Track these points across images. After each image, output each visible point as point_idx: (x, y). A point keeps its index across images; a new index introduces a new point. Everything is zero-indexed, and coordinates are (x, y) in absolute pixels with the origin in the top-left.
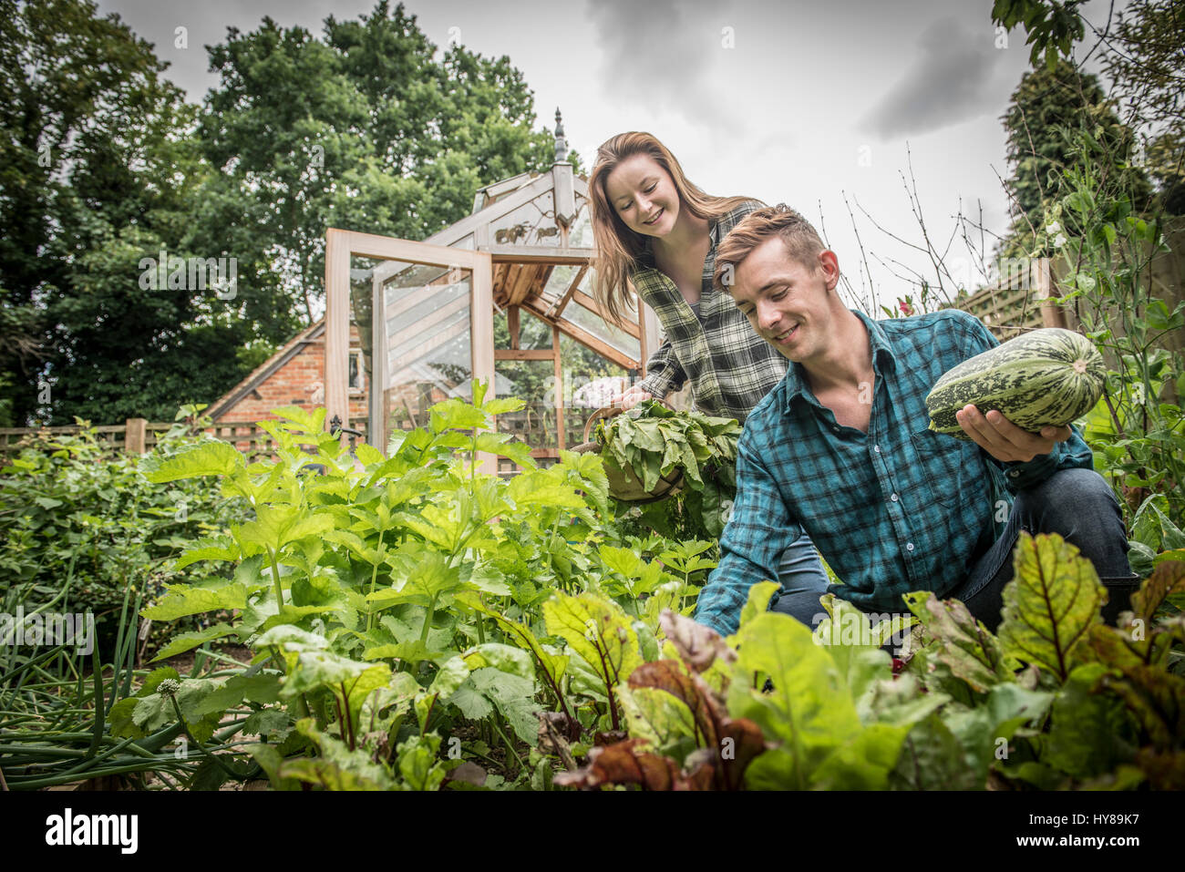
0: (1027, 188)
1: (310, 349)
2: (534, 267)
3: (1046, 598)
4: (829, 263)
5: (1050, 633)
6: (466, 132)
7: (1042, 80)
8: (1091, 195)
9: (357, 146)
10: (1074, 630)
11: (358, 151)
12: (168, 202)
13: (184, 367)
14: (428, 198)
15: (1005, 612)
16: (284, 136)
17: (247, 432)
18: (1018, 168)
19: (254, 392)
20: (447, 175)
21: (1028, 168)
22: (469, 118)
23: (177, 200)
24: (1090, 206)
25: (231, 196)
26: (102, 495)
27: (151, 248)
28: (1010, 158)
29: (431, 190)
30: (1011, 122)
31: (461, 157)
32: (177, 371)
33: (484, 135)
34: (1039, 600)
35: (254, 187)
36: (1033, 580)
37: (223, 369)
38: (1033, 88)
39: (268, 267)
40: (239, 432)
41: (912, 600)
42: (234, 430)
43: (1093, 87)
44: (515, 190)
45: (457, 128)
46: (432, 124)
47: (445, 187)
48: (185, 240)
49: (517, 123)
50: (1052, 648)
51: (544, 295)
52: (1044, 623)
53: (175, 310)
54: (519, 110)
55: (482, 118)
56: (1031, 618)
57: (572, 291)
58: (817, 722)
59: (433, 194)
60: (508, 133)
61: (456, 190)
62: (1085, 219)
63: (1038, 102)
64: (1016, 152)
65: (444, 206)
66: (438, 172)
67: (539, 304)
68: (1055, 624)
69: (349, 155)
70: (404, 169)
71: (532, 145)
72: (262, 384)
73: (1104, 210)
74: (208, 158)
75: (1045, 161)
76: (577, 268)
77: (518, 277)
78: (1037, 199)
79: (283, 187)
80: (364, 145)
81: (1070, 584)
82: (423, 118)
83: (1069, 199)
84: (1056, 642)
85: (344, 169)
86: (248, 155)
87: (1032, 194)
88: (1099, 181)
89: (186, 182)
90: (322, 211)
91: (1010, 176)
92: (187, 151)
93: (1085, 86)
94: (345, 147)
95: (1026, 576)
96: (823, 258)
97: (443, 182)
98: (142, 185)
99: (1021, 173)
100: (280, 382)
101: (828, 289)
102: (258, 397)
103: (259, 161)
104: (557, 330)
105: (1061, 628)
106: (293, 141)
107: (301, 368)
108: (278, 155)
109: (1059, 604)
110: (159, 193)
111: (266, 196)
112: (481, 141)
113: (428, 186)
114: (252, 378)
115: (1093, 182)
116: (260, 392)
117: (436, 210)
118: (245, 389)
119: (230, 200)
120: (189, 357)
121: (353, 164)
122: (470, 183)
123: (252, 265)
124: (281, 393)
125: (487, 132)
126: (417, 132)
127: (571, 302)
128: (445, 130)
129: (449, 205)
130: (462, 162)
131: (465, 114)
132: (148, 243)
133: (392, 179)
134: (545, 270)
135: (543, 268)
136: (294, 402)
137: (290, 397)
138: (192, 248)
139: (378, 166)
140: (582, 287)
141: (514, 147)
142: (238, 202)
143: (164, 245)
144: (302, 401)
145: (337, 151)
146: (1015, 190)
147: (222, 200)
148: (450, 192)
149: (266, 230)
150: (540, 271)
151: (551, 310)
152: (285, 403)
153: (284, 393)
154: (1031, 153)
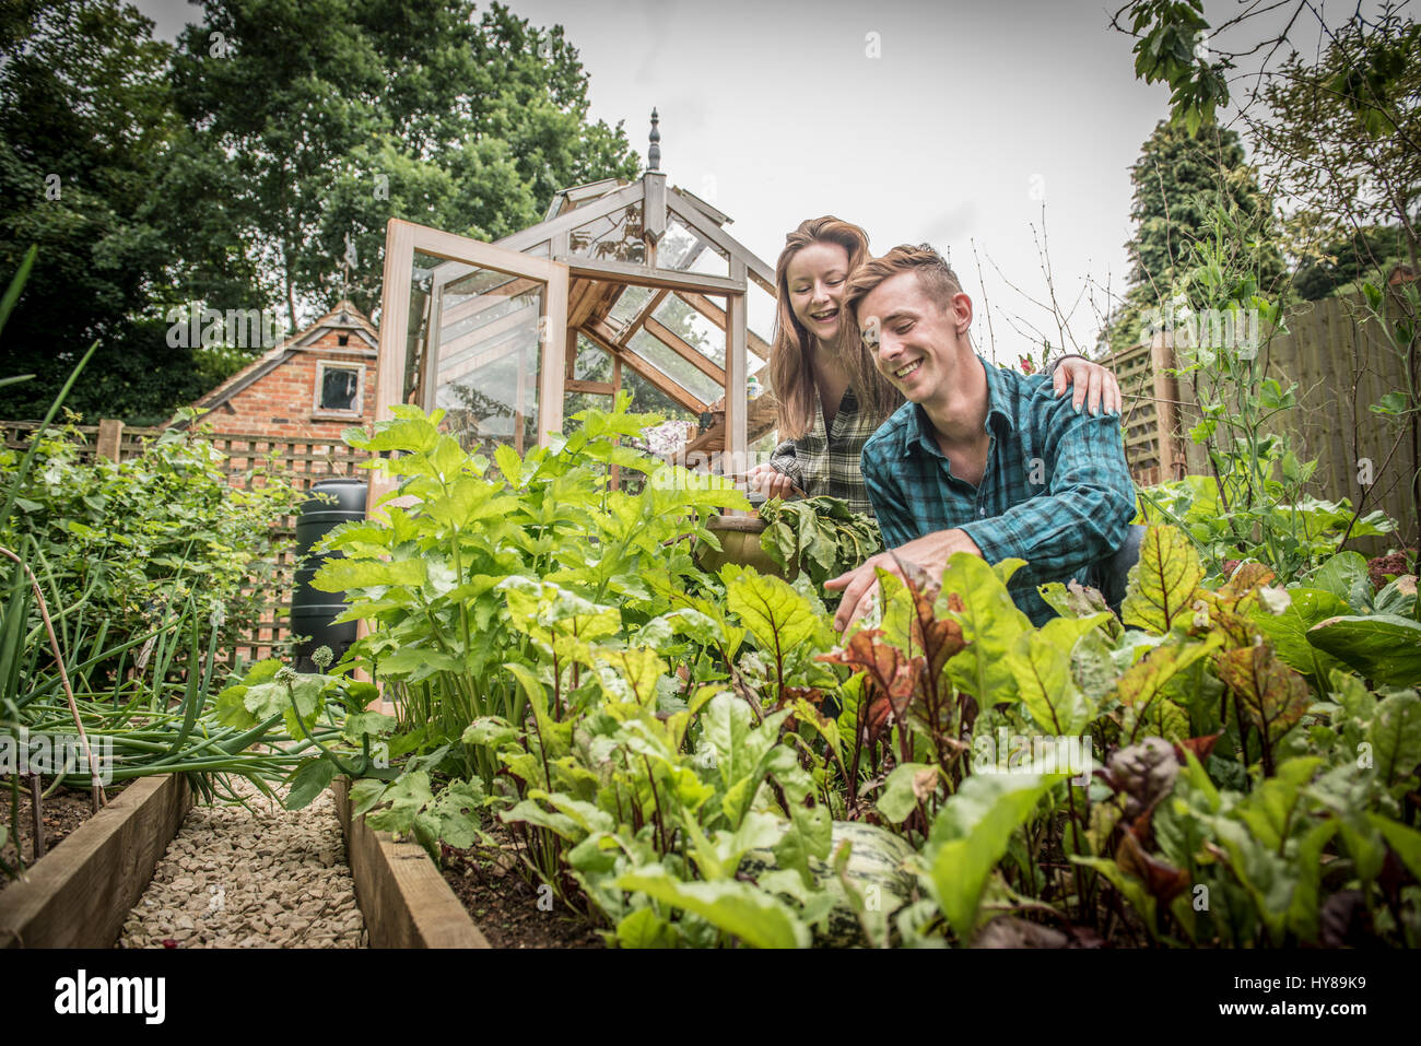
0: (1150, 252)
1: (299, 358)
2: (604, 285)
3: (1161, 575)
4: (963, 307)
5: (1162, 604)
6: (503, 114)
7: (1179, 130)
8: (1220, 270)
9: (370, 117)
10: (1180, 602)
11: (371, 123)
12: (120, 158)
13: (126, 366)
14: (455, 191)
15: (1128, 589)
16: (280, 95)
17: (245, 446)
18: (1142, 228)
19: (227, 404)
20: (478, 165)
21: (1154, 229)
22: (509, 98)
23: (133, 159)
24: (1218, 280)
25: (206, 162)
26: (89, 502)
27: (96, 215)
28: (1134, 216)
29: (459, 181)
30: (1140, 174)
31: (499, 145)
32: (116, 370)
33: (526, 120)
34: (1157, 577)
35: (232, 153)
36: (1152, 560)
37: (175, 374)
38: (1167, 139)
39: (241, 253)
40: (235, 445)
41: (1045, 590)
42: (229, 443)
43: (1233, 145)
44: (599, 196)
45: (491, 109)
46: (461, 99)
47: (475, 180)
48: (143, 209)
49: (567, 110)
50: (1162, 614)
51: (608, 320)
52: (1158, 595)
53: (121, 295)
54: (570, 95)
55: (524, 99)
56: (1148, 591)
57: (644, 318)
58: (992, 632)
59: (460, 187)
60: (554, 122)
61: (488, 185)
62: (1212, 293)
63: (1172, 156)
64: (1142, 210)
65: (472, 203)
66: (467, 159)
67: (602, 329)
68: (1166, 595)
69: (360, 127)
70: (424, 151)
71: (583, 140)
72: (237, 395)
73: (1231, 287)
74: (177, 110)
75: (1174, 223)
76: (656, 291)
77: (584, 295)
78: (1160, 266)
79: (271, 157)
80: (380, 117)
81: (1180, 565)
82: (452, 90)
83: (1198, 272)
84: (1166, 610)
85: (351, 144)
86: (232, 114)
87: (1155, 260)
88: (1229, 256)
89: (144, 137)
90: (321, 192)
91: (1133, 236)
92: (149, 97)
93: (1224, 144)
94: (355, 116)
95: (1148, 557)
96: (957, 301)
97: (473, 173)
98: (90, 135)
99: (1145, 235)
100: (259, 395)
101: (959, 334)
102: (231, 411)
103: (245, 123)
104: (620, 361)
105: (1170, 598)
106: (290, 102)
107: (286, 380)
108: (269, 118)
109: (1170, 580)
110: (109, 147)
111: (245, 164)
112: (521, 127)
113: (454, 176)
114: (224, 387)
115: (1222, 256)
116: (234, 405)
117: (462, 207)
118: (216, 399)
119: (206, 167)
120: (133, 354)
121: (363, 139)
122: (506, 178)
123: (222, 250)
124: (259, 409)
125: (530, 118)
126: (442, 107)
127: (641, 330)
128: (478, 107)
129: (479, 202)
130: (498, 151)
131: (503, 92)
132: (91, 207)
133: (411, 163)
134: (615, 289)
135: (614, 287)
136: (275, 421)
137: (270, 414)
138: (151, 219)
139: (395, 145)
140: (654, 314)
141: (561, 139)
142: (215, 170)
143: (112, 212)
144: (286, 421)
145: (346, 121)
146: (1136, 254)
147: (195, 167)
148: (481, 186)
149: (247, 207)
150: (609, 289)
151: (615, 338)
152: (265, 421)
153: (264, 409)
154: (1159, 212)
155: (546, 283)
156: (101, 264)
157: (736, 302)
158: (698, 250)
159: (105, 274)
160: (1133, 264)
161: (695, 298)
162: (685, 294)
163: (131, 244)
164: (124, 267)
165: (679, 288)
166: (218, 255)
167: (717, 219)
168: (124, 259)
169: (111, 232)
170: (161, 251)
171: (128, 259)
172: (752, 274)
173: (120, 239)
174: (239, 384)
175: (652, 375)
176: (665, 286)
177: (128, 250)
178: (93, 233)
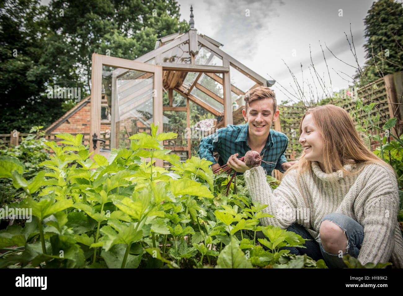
0: (373, 48)
1: (88, 104)
2: (180, 73)
6: (153, 20)
7: (380, 4)
9: (110, 25)
11: (111, 27)
12: (34, 45)
13: (41, 110)
14: (138, 46)
16: (81, 20)
18: (369, 39)
19: (67, 121)
20: (145, 37)
21: (373, 40)
23: (38, 44)
25: (59, 43)
27: (28, 63)
28: (366, 36)
29: (139, 43)
30: (368, 21)
31: (151, 30)
32: (38, 111)
33: (160, 22)
35: (69, 40)
38: (376, 8)
39: (74, 72)
42: (55, 137)
44: (173, 40)
45: (149, 18)
46: (140, 17)
47: (144, 42)
48: (42, 60)
49: (173, 17)
51: (183, 85)
53: (37, 87)
54: (174, 12)
55: (159, 14)
57: (195, 83)
59: (140, 44)
60: (169, 21)
61: (148, 43)
63: (378, 14)
64: (369, 33)
66: (142, 35)
67: (181, 88)
69: (107, 28)
70: (128, 34)
71: (179, 26)
72: (70, 117)
74: (51, 27)
75: (380, 37)
76: (198, 74)
77: (173, 77)
78: (376, 52)
79: (81, 40)
82: (136, 14)
85: (105, 34)
86: (66, 27)
89: (41, 37)
91: (366, 43)
92: (41, 24)
93: (397, 8)
94: (105, 25)
97: (144, 40)
98: (24, 38)
99: (370, 42)
100: (77, 117)
102: (68, 123)
103: (71, 30)
104: (188, 99)
106: (84, 22)
107: (86, 111)
108: (78, 28)
110: (31, 41)
111: (74, 43)
112: (159, 24)
113: (137, 41)
114: (66, 115)
116: (70, 120)
118: (64, 119)
119: (59, 45)
120: (42, 106)
121: (108, 32)
123: (68, 71)
125: (161, 20)
126: (134, 20)
127: (194, 88)
128: (145, 19)
130: (151, 32)
132: (26, 60)
133: (123, 38)
134: (184, 74)
135: (183, 73)
136: (83, 125)
137: (81, 123)
138: (44, 63)
139: (118, 33)
140: (199, 82)
141: (172, 27)
142: (62, 45)
143: (33, 62)
144: (86, 125)
145: (102, 26)
146: (368, 48)
147: (56, 45)
148: (146, 44)
149: (74, 57)
150: (182, 74)
151: (186, 91)
152: (79, 125)
153: (79, 121)
154: (375, 34)
155: (154, 73)
156: (29, 79)
157: (226, 75)
158: (211, 57)
159: (32, 82)
160: (367, 52)
161: (212, 75)
162: (208, 74)
163: (38, 72)
164: (37, 79)
165: (206, 72)
166: (67, 73)
167: (217, 45)
168: (36, 76)
169: (32, 68)
170: (48, 73)
171: (37, 76)
172: (231, 64)
173: (34, 71)
174: (71, 114)
175: (200, 103)
176: (201, 71)
177: (37, 74)
178: (26, 68)
